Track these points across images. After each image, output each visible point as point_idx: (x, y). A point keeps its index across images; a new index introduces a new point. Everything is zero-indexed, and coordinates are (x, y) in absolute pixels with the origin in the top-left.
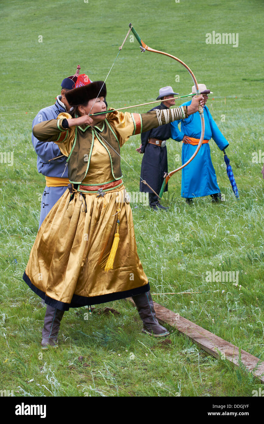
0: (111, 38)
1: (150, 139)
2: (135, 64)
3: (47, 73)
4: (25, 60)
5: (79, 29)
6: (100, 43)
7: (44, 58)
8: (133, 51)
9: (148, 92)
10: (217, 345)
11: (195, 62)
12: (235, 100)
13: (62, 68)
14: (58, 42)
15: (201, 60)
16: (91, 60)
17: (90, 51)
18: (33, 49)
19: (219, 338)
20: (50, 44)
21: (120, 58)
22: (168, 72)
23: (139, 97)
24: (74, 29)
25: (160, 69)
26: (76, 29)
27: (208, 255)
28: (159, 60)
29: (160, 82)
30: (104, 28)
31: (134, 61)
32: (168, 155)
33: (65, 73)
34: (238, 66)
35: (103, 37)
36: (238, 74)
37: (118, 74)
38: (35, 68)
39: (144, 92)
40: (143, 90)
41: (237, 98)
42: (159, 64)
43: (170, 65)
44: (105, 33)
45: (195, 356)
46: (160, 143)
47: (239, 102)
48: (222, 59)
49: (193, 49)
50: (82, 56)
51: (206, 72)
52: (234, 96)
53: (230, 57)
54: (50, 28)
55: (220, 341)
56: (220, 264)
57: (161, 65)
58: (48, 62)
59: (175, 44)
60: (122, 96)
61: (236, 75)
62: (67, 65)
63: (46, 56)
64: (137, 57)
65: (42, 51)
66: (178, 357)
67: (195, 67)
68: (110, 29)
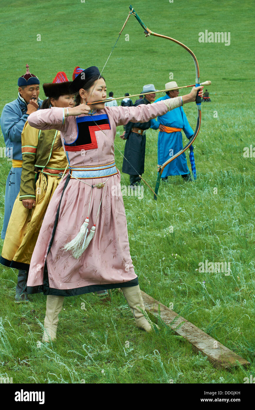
0: (110, 41)
1: (133, 128)
2: (131, 63)
3: (55, 70)
4: (36, 58)
5: (84, 33)
6: (102, 45)
7: (53, 57)
8: (129, 52)
9: (141, 88)
10: (147, 303)
11: (183, 63)
12: (215, 96)
13: (68, 66)
14: (65, 44)
15: (187, 62)
16: (93, 60)
17: (92, 52)
18: (43, 49)
19: (150, 297)
20: (58, 45)
21: (118, 58)
22: (159, 71)
23: (133, 92)
24: (80, 32)
25: (152, 68)
26: (81, 33)
27: (159, 228)
28: (151, 60)
29: (151, 79)
30: (106, 32)
31: (130, 61)
32: (146, 142)
33: (70, 70)
34: (219, 68)
35: (104, 40)
36: (219, 74)
37: (116, 72)
38: (45, 66)
39: (138, 87)
40: (136, 86)
41: (217, 95)
42: (152, 64)
43: (161, 65)
44: (106, 37)
45: (128, 311)
46: (142, 132)
47: (218, 98)
48: (205, 61)
49: (181, 52)
50: (86, 56)
51: (191, 71)
52: (215, 93)
53: (213, 59)
54: (59, 32)
55: (150, 300)
56: (165, 236)
57: (153, 65)
58: (56, 60)
59: (166, 47)
60: (118, 91)
61: (217, 75)
62: (72, 63)
63: (54, 56)
64: (133, 58)
65: (52, 51)
66: (114, 312)
67: (183, 67)
68: (111, 33)
